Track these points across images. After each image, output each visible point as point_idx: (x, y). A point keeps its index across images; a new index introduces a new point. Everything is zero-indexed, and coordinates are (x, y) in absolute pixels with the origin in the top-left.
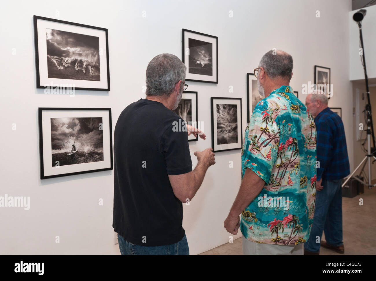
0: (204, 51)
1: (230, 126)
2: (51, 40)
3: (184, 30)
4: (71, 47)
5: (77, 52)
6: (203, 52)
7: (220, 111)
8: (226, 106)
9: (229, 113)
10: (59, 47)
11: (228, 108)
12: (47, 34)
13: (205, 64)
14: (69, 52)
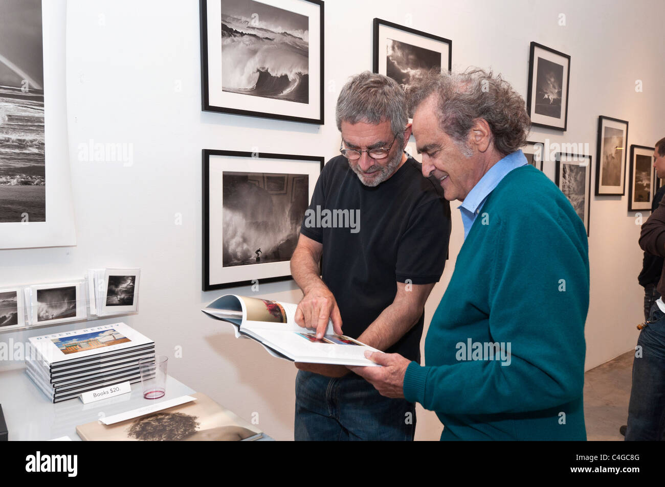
0: (554, 78)
1: (576, 200)
2: (392, 56)
3: (533, 45)
4: (411, 69)
5: (417, 76)
6: (553, 80)
7: (567, 176)
8: (573, 168)
9: (576, 180)
10: (399, 67)
11: (575, 171)
12: (387, 46)
13: (553, 99)
14: (409, 76)
